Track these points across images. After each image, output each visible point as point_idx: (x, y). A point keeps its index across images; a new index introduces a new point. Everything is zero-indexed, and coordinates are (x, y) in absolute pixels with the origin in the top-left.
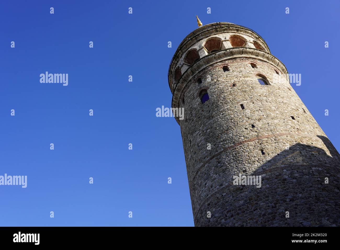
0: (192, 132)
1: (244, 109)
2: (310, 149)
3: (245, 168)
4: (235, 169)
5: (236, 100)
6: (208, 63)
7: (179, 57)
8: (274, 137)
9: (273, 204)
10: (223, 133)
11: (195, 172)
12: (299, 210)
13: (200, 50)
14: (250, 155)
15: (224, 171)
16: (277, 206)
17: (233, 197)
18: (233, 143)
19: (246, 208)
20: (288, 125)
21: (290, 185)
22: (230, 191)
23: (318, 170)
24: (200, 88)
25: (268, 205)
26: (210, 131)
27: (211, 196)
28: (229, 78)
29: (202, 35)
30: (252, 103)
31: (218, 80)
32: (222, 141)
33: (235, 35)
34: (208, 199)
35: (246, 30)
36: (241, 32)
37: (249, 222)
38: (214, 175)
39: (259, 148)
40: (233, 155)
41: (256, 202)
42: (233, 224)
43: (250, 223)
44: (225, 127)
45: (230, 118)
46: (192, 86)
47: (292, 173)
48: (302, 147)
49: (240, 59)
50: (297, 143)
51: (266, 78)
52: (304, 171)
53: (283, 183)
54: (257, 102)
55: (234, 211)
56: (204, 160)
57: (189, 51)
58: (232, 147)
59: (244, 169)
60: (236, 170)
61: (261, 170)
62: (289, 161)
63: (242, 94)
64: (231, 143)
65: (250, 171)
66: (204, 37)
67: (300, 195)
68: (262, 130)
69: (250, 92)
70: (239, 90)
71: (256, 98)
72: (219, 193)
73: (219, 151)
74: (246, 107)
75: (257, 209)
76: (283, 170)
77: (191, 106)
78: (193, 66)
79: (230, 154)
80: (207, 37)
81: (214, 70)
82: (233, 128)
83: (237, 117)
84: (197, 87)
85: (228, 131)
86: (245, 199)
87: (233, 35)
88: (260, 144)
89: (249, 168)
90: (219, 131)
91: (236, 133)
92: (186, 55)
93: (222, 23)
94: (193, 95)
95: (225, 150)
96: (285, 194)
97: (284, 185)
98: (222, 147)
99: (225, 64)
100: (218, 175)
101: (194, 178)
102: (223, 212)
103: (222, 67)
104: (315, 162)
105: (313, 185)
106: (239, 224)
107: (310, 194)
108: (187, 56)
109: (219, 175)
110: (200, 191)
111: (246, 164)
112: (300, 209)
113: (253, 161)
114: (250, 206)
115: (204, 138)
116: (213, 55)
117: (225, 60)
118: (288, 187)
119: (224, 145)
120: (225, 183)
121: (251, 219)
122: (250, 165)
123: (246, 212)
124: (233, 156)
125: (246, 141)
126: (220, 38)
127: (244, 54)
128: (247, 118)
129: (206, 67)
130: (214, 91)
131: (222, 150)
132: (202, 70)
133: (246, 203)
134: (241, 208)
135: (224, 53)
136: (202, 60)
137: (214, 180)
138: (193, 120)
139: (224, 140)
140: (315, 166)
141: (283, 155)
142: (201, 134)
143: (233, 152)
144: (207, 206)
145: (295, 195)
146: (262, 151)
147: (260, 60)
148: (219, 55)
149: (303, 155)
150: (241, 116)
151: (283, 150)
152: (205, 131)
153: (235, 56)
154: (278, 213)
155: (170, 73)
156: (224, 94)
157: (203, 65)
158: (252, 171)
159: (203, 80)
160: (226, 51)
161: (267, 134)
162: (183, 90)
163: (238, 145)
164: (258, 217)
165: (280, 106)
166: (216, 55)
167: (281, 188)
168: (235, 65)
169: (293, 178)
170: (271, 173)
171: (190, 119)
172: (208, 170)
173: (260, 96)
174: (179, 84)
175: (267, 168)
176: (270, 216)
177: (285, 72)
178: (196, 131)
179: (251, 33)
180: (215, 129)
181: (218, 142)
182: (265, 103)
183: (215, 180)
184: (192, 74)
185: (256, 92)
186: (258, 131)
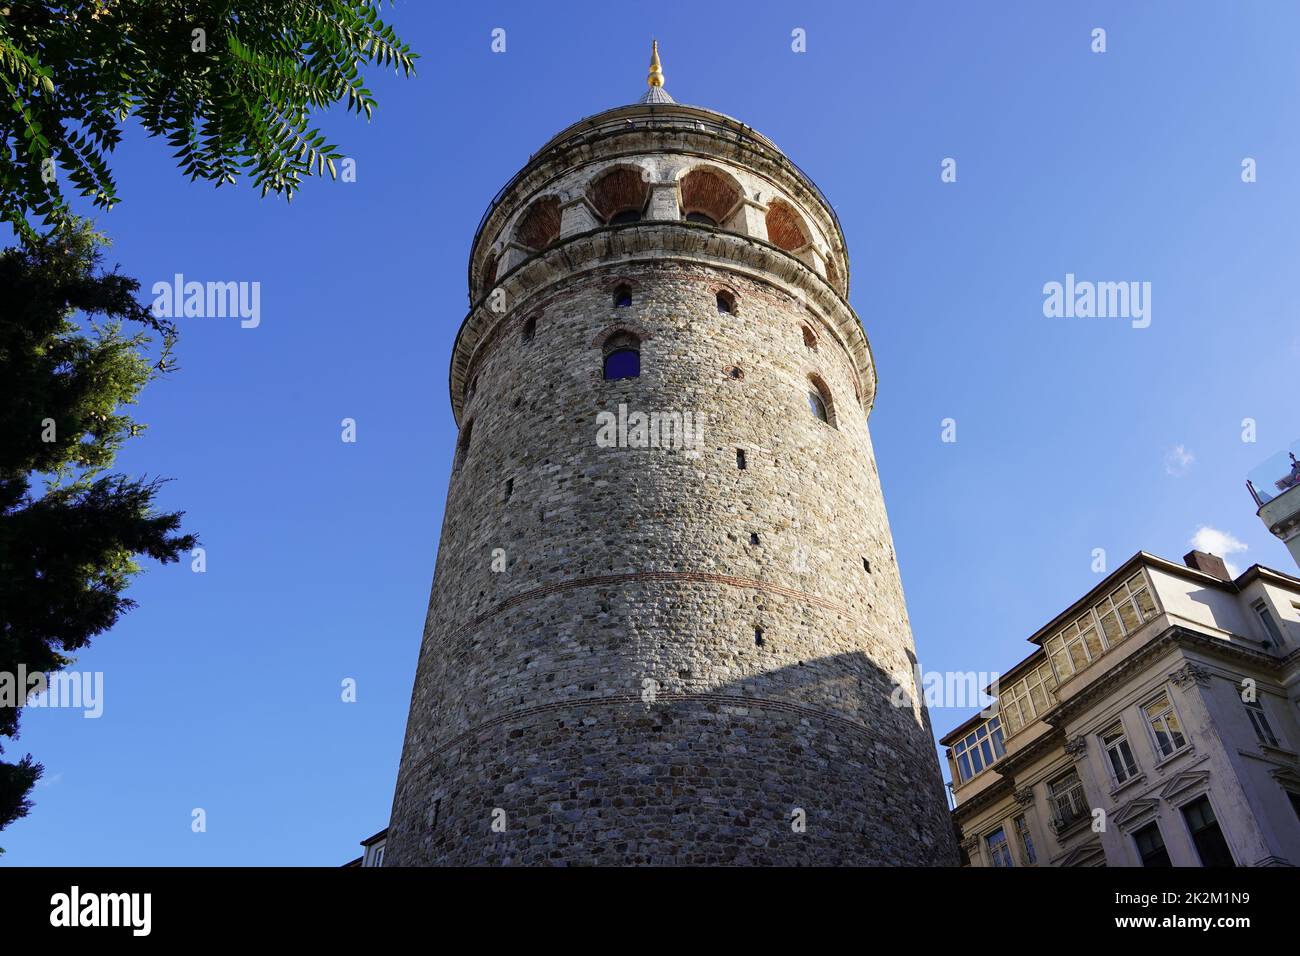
0: (530, 456)
1: (745, 468)
2: (883, 684)
3: (688, 663)
4: (656, 653)
5: (730, 428)
6: (675, 250)
7: (572, 165)
8: (804, 604)
9: (742, 813)
10: (652, 515)
11: (493, 600)
12: (810, 857)
13: (660, 186)
14: (719, 630)
15: (613, 645)
16: (751, 823)
17: (619, 741)
18: (675, 565)
19: (652, 795)
20: (850, 581)
21: (808, 772)
22: (614, 720)
23: (888, 755)
24: (618, 321)
25: (726, 810)
26: (606, 487)
27: (539, 708)
28: (730, 341)
29: (686, 139)
30: (773, 463)
31: (690, 326)
32: (638, 542)
33: (785, 203)
34: (518, 715)
35: (823, 206)
36: (804, 202)
37: (647, 840)
38: (574, 644)
39: (751, 618)
40: (662, 603)
41: (691, 787)
42: (591, 830)
43: (652, 846)
44: (665, 500)
45: (692, 478)
46: (588, 295)
47: (821, 739)
48: (867, 666)
49: (779, 292)
50: (858, 648)
51: (831, 401)
52: (855, 743)
53: (789, 757)
54: (788, 465)
55: (606, 789)
56: (552, 577)
57: (620, 165)
58: (668, 576)
59: (685, 667)
60: (658, 658)
61: (738, 693)
62: (825, 696)
63: (754, 415)
64: (668, 564)
65: (704, 682)
66: (691, 149)
67: (826, 814)
68: (778, 566)
69: (777, 423)
70: (746, 399)
71: (788, 450)
72: (570, 710)
73: (618, 570)
74: (752, 465)
75: (686, 810)
76: (801, 717)
77: (559, 364)
78: (622, 232)
79: (654, 594)
80: (701, 156)
81: (688, 287)
82: (690, 516)
83: (716, 485)
84: (608, 309)
85: (669, 516)
86: (658, 764)
87: (781, 200)
88: (760, 608)
89: (702, 671)
90: (641, 502)
91: (696, 537)
92: (602, 175)
93: (757, 134)
94: (581, 330)
95: (642, 575)
96: (785, 795)
97: (791, 764)
98: (632, 560)
99: (728, 287)
100: (587, 648)
101: (479, 620)
102: (566, 777)
103: (718, 290)
104: (887, 727)
105: (865, 795)
106: (615, 836)
107: (851, 821)
108: (604, 178)
109: (592, 650)
110: (496, 673)
111: (696, 653)
112: (812, 854)
113: (721, 651)
114: (668, 793)
115: (574, 499)
116: (706, 235)
117: (734, 273)
118: (799, 776)
119: (642, 558)
120: (604, 684)
121: (660, 835)
122: (709, 662)
123: (648, 806)
124: (663, 611)
125: (718, 578)
126: (741, 187)
127: (795, 284)
128: (745, 503)
129: (664, 260)
130: (666, 357)
131: (632, 571)
132: (647, 263)
133: (658, 780)
134: (637, 787)
135: (742, 249)
136: (660, 227)
137: (567, 659)
138: (551, 417)
139: (646, 541)
140: (884, 741)
141: (814, 671)
142: (566, 480)
143: (668, 595)
144: (507, 736)
145: (811, 808)
146: (759, 632)
147: (830, 330)
148: (723, 243)
149: (863, 694)
150: (727, 489)
151: (818, 655)
152: (586, 480)
153: (767, 276)
154: (748, 845)
155: (507, 198)
156: (697, 386)
157: (657, 246)
158: (710, 685)
159: (637, 300)
160: (751, 244)
161: (788, 586)
162: (543, 291)
163: (689, 580)
164: (682, 835)
165: (845, 511)
166: (713, 237)
167: (779, 772)
168: (760, 306)
169: (821, 756)
170: (763, 713)
171: (538, 405)
172: (553, 618)
173: (802, 450)
174: (540, 263)
175: (757, 691)
176: (721, 846)
177: (868, 402)
178: (547, 462)
179: (830, 225)
180: (629, 491)
181: (623, 536)
182: (808, 481)
183: (571, 662)
184: (604, 254)
185: (795, 430)
186: (764, 561)
